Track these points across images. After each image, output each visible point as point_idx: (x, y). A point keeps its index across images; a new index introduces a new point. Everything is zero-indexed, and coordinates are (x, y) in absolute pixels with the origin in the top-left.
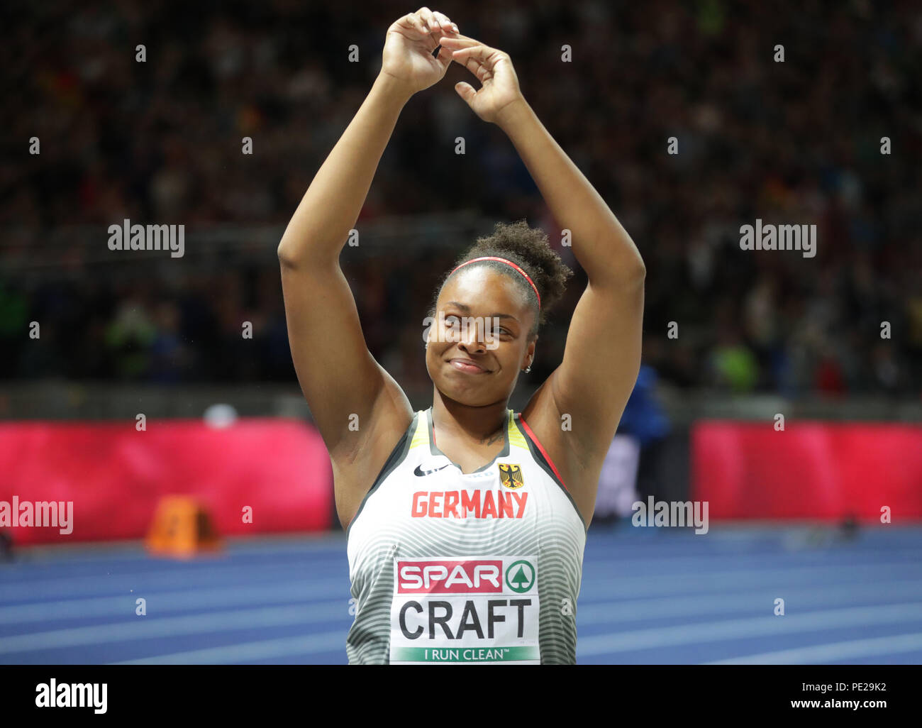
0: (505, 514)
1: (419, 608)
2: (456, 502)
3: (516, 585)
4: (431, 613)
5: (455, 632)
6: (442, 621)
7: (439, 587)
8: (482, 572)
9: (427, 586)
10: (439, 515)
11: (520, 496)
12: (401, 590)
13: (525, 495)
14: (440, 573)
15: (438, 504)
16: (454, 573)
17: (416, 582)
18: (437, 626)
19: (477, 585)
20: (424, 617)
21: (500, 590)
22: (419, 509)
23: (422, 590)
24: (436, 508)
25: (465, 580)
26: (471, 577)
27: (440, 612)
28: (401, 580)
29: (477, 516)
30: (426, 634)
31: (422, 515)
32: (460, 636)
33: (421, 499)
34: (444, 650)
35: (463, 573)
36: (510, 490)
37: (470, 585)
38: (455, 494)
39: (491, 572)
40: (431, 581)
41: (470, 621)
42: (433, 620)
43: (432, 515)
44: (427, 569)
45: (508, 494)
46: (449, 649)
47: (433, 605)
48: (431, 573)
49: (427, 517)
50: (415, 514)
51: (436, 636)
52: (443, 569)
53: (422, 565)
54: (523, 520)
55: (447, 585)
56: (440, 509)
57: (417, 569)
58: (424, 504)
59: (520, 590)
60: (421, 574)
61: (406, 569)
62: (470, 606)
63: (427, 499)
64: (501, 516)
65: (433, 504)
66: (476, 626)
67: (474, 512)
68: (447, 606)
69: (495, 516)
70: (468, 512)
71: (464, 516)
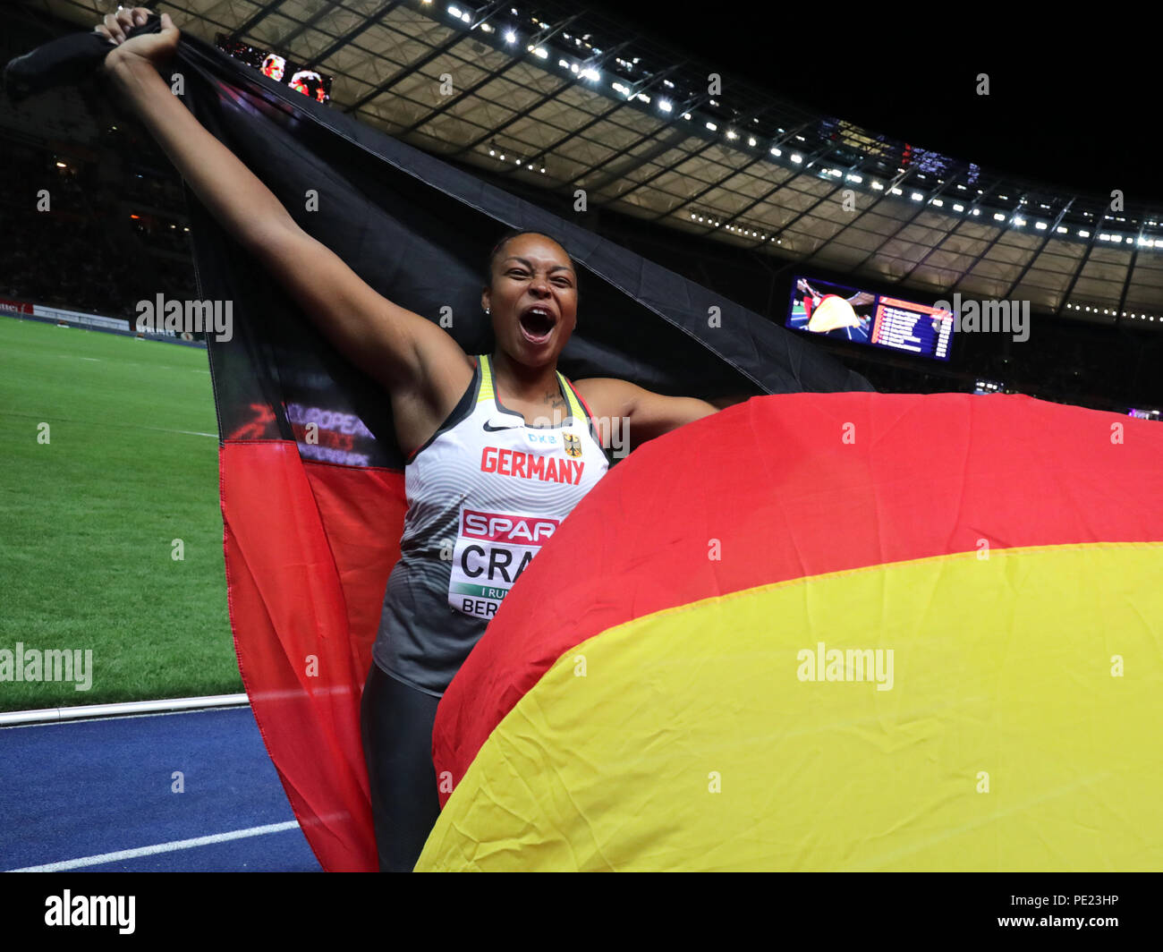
0: (565, 480)
1: (482, 553)
2: (523, 463)
4: (493, 558)
5: (512, 576)
6: (502, 566)
7: (502, 537)
8: (541, 528)
9: (492, 535)
10: (507, 473)
11: (579, 465)
12: (465, 534)
13: (582, 464)
14: (505, 525)
15: (506, 462)
16: (518, 527)
17: (481, 529)
18: (497, 570)
19: (536, 539)
20: (486, 560)
22: (489, 465)
23: (486, 537)
24: (504, 465)
25: (527, 534)
26: (532, 531)
27: (501, 558)
28: (466, 525)
29: (541, 478)
30: (484, 575)
31: (491, 470)
33: (491, 455)
34: (500, 590)
35: (526, 528)
36: (572, 458)
37: (530, 539)
38: (522, 455)
39: (548, 529)
40: (496, 531)
42: (493, 564)
43: (501, 471)
44: (493, 521)
45: (569, 462)
46: (505, 590)
47: (494, 552)
48: (497, 524)
49: (495, 473)
50: (484, 468)
51: (494, 578)
52: (509, 523)
53: (489, 516)
54: (578, 487)
55: (511, 536)
56: (507, 467)
57: (484, 519)
58: (493, 460)
60: (487, 524)
61: (471, 517)
62: (528, 556)
63: (496, 455)
64: (562, 481)
65: (503, 461)
67: (538, 475)
68: (508, 554)
69: (556, 480)
70: (533, 474)
71: (529, 476)
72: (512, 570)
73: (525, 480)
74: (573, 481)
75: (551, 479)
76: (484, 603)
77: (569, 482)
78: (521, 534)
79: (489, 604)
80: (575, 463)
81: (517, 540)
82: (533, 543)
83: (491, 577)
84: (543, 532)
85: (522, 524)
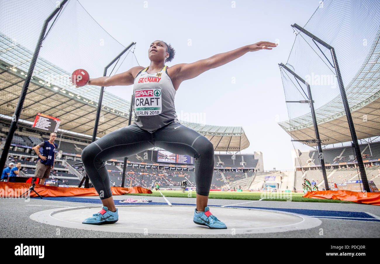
72: (144, 103)
73: (147, 83)
74: (157, 81)
75: (152, 82)
77: (156, 82)
78: (145, 94)
80: (158, 78)
82: (148, 96)
83: (140, 105)
84: (150, 93)
85: (145, 92)
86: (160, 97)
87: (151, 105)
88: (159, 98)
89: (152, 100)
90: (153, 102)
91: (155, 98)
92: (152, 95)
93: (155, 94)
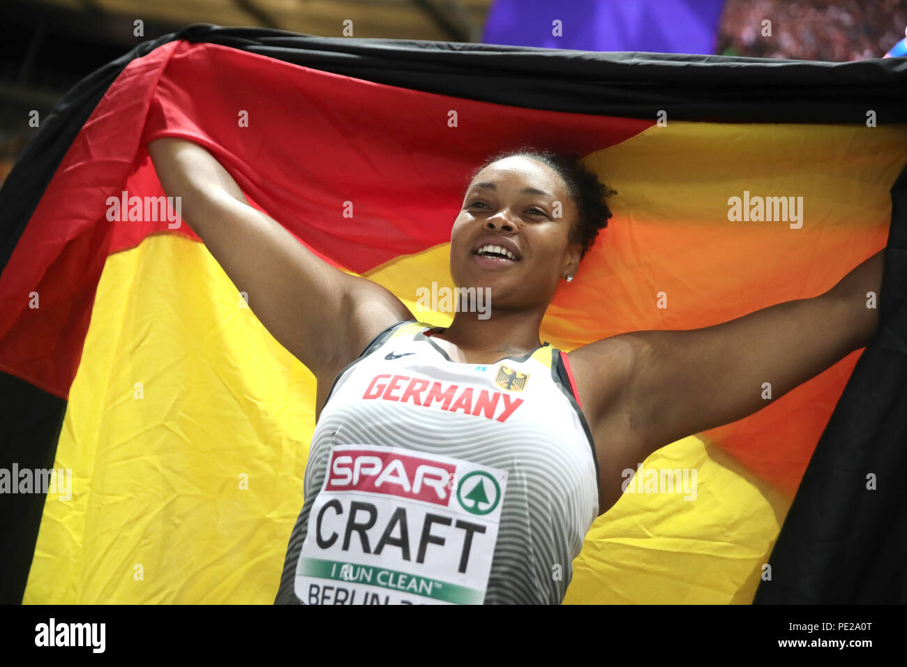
0: (482, 412)
1: (339, 510)
2: (422, 390)
3: (470, 503)
4: (352, 517)
5: (373, 545)
6: (362, 529)
8: (426, 475)
9: (356, 482)
10: (396, 399)
11: (513, 400)
12: (329, 487)
13: (519, 401)
14: (373, 466)
15: (398, 388)
16: (390, 469)
17: (345, 476)
18: (355, 535)
19: (417, 489)
20: (342, 522)
21: (445, 502)
22: (374, 391)
23: (349, 487)
24: (395, 390)
25: (402, 480)
26: (411, 479)
27: (362, 517)
28: (333, 475)
29: (445, 408)
30: (338, 546)
31: (374, 396)
32: (379, 550)
33: (381, 381)
34: (356, 567)
36: (503, 391)
37: (407, 488)
38: (426, 381)
39: (438, 478)
40: (361, 475)
41: (396, 533)
42: (352, 526)
43: (387, 397)
44: (361, 460)
45: (497, 395)
46: (362, 567)
47: (356, 507)
48: (363, 466)
49: (379, 399)
50: (366, 395)
51: (350, 548)
52: (378, 462)
53: (356, 455)
54: (505, 425)
55: (378, 483)
56: (399, 392)
58: (381, 387)
59: (475, 510)
60: (351, 466)
61: (339, 460)
62: (400, 514)
64: (477, 413)
65: (393, 385)
66: (403, 543)
67: (441, 404)
68: (373, 510)
69: (467, 412)
70: (434, 402)
71: (427, 405)
72: (375, 535)
73: (421, 409)
74: (497, 416)
75: (460, 411)
76: (332, 588)
77: (489, 415)
78: (393, 480)
79: (339, 590)
80: (507, 397)
81: (386, 489)
82: (410, 495)
83: (346, 547)
84: (428, 481)
85: (398, 464)
86: (492, 522)
87: (421, 559)
88: (482, 529)
89: (436, 530)
90: (440, 541)
91: (460, 524)
92: (442, 495)
93: (464, 493)
